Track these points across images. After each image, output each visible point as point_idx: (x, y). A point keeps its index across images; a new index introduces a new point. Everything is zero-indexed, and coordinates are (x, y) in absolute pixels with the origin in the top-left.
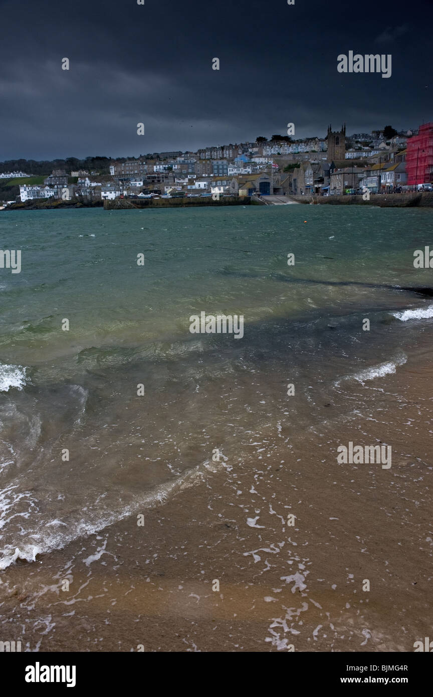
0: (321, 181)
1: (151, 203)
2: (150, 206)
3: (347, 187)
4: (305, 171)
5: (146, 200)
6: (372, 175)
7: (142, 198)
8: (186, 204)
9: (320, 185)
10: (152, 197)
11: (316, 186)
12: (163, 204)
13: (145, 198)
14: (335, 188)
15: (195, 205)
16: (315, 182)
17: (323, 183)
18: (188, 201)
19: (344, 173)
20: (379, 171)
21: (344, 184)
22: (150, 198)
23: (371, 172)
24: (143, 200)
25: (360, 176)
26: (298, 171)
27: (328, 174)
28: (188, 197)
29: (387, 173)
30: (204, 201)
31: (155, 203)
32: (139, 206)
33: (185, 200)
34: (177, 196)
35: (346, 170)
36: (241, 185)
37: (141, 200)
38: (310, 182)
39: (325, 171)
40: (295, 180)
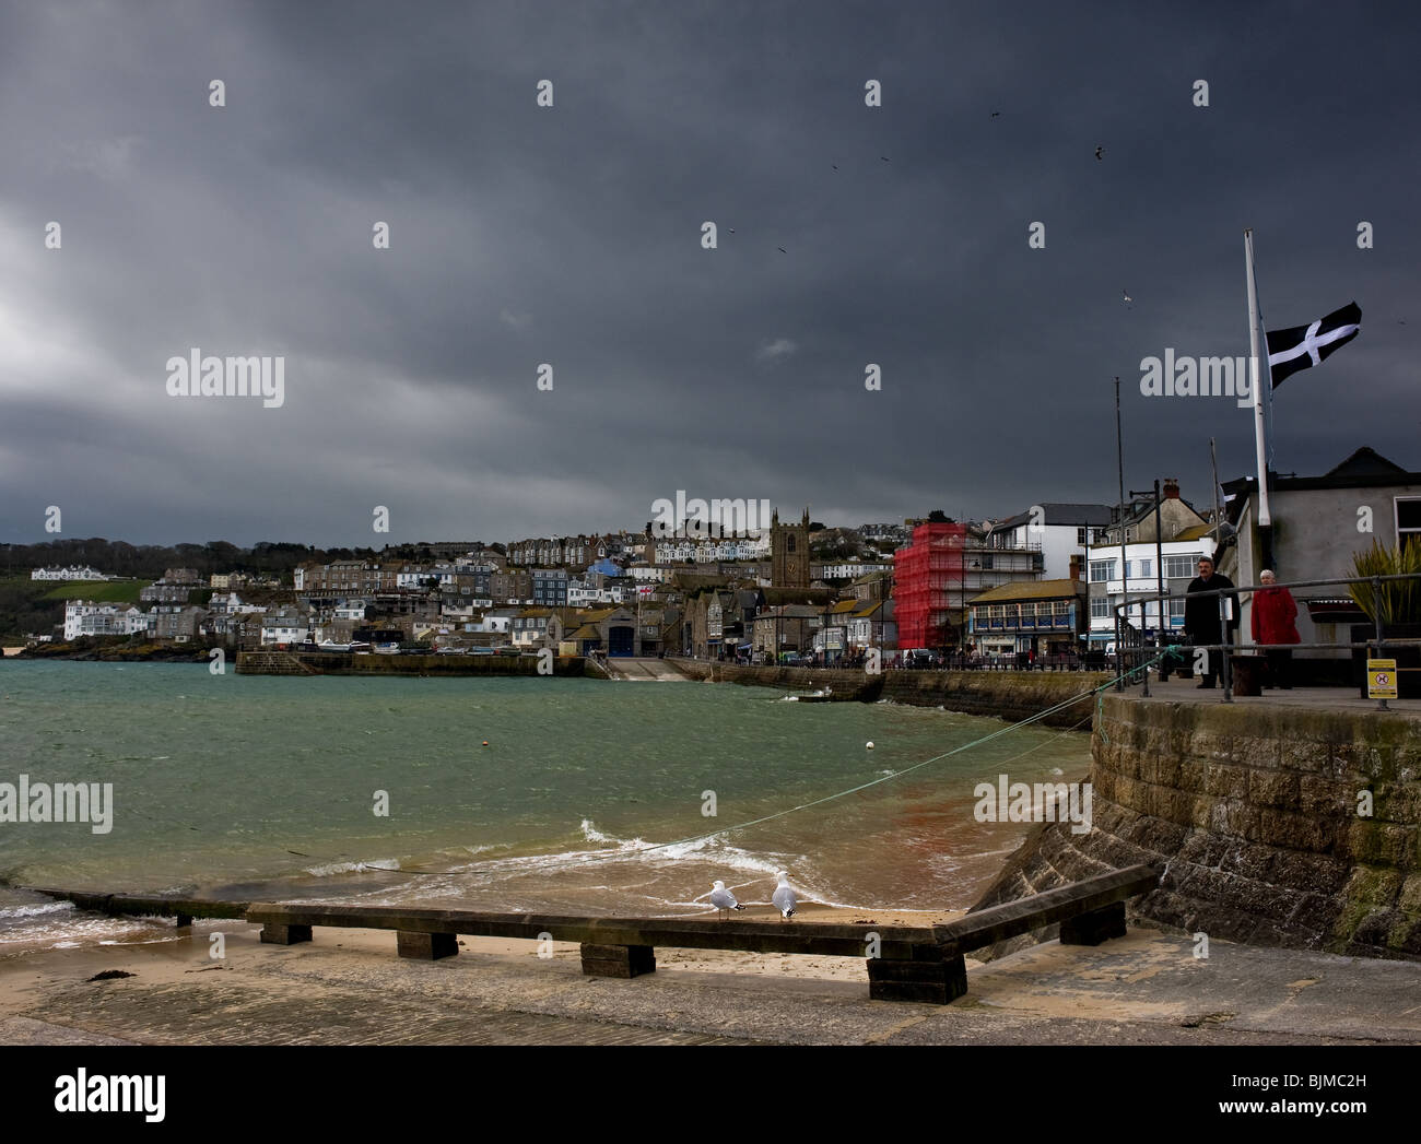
0: (737, 630)
1: (349, 663)
2: (346, 670)
3: (784, 647)
4: (707, 607)
5: (337, 656)
6: (834, 623)
7: (329, 651)
8: (430, 669)
9: (736, 640)
10: (352, 650)
11: (728, 641)
12: (377, 668)
13: (335, 652)
14: (762, 648)
15: (453, 673)
16: (727, 633)
17: (742, 636)
18: (437, 662)
19: (777, 617)
20: (845, 616)
21: (778, 641)
22: (346, 652)
23: (833, 617)
24: (331, 655)
25: (813, 624)
26: (695, 605)
27: (751, 616)
28: (438, 654)
29: (859, 621)
30: (476, 664)
31: (359, 664)
32: (318, 669)
33: (430, 661)
34: (413, 651)
35: (790, 609)
36: (568, 632)
37: (324, 655)
38: (716, 631)
39: (746, 609)
40: (689, 625)
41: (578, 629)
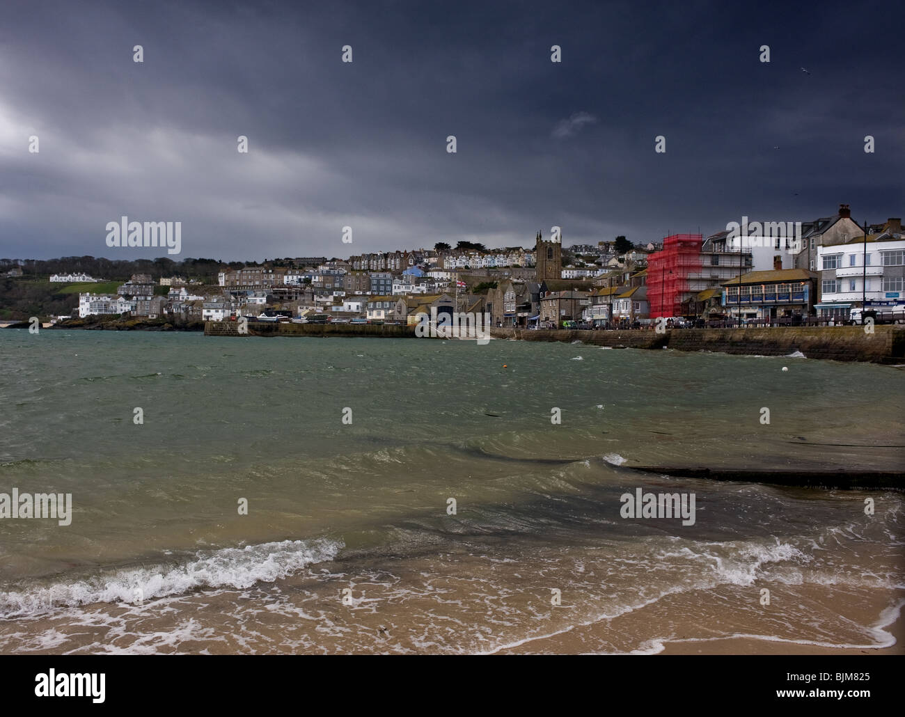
0: (527, 308)
1: (277, 329)
2: (275, 333)
3: (565, 318)
4: (504, 293)
5: (270, 324)
6: (599, 302)
7: (264, 321)
8: (328, 332)
9: (526, 314)
10: (278, 321)
11: (520, 315)
12: (295, 332)
13: (267, 322)
14: (547, 319)
15: (342, 335)
16: (519, 309)
17: (530, 312)
18: (332, 328)
19: (559, 299)
20: (609, 298)
21: (560, 314)
22: (275, 322)
23: (598, 298)
24: (265, 324)
25: (583, 303)
26: (494, 293)
27: (538, 299)
28: (332, 323)
29: (621, 301)
30: (356, 329)
31: (283, 329)
32: (257, 333)
33: (327, 328)
34: (316, 321)
35: (564, 293)
36: (410, 309)
37: (262, 324)
38: (511, 308)
39: (533, 294)
40: (489, 306)
41: (416, 308)
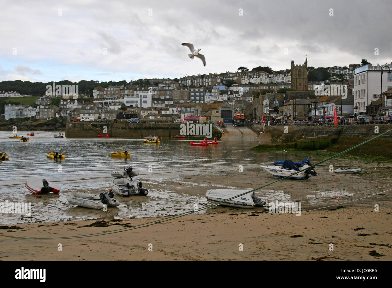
0: (276, 110)
4: (263, 101)
6: (319, 106)
9: (275, 115)
16: (271, 112)
17: (278, 113)
19: (293, 104)
20: (324, 103)
21: (294, 115)
23: (318, 103)
25: (309, 107)
26: (258, 100)
27: (282, 105)
35: (298, 100)
36: (203, 112)
38: (267, 110)
39: (280, 101)
40: (255, 109)
41: (207, 111)
